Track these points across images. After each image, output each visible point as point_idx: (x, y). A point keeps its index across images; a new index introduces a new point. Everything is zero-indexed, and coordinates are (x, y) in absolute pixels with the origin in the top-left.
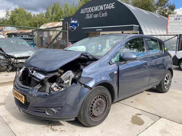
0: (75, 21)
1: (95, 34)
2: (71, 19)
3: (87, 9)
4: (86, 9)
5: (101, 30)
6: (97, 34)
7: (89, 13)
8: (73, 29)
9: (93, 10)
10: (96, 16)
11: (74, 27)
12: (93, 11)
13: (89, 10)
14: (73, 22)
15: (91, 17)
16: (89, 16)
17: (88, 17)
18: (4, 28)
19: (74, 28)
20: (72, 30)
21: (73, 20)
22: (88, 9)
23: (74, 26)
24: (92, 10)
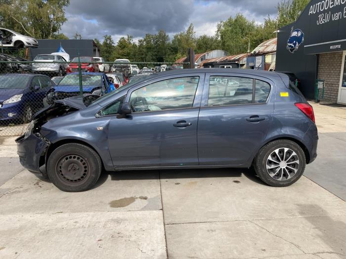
0: (298, 31)
1: (332, 56)
2: (292, 29)
3: (320, 4)
4: (318, 4)
5: (339, 46)
6: (336, 56)
7: (325, 11)
8: (294, 49)
9: (332, 5)
10: (336, 17)
11: (295, 44)
12: (331, 7)
13: (325, 5)
14: (294, 34)
15: (327, 20)
16: (324, 18)
17: (322, 21)
18: (206, 55)
19: (295, 46)
20: (292, 50)
21: (294, 31)
22: (323, 3)
23: (296, 42)
24: (331, 3)
